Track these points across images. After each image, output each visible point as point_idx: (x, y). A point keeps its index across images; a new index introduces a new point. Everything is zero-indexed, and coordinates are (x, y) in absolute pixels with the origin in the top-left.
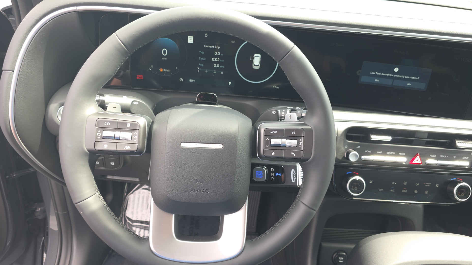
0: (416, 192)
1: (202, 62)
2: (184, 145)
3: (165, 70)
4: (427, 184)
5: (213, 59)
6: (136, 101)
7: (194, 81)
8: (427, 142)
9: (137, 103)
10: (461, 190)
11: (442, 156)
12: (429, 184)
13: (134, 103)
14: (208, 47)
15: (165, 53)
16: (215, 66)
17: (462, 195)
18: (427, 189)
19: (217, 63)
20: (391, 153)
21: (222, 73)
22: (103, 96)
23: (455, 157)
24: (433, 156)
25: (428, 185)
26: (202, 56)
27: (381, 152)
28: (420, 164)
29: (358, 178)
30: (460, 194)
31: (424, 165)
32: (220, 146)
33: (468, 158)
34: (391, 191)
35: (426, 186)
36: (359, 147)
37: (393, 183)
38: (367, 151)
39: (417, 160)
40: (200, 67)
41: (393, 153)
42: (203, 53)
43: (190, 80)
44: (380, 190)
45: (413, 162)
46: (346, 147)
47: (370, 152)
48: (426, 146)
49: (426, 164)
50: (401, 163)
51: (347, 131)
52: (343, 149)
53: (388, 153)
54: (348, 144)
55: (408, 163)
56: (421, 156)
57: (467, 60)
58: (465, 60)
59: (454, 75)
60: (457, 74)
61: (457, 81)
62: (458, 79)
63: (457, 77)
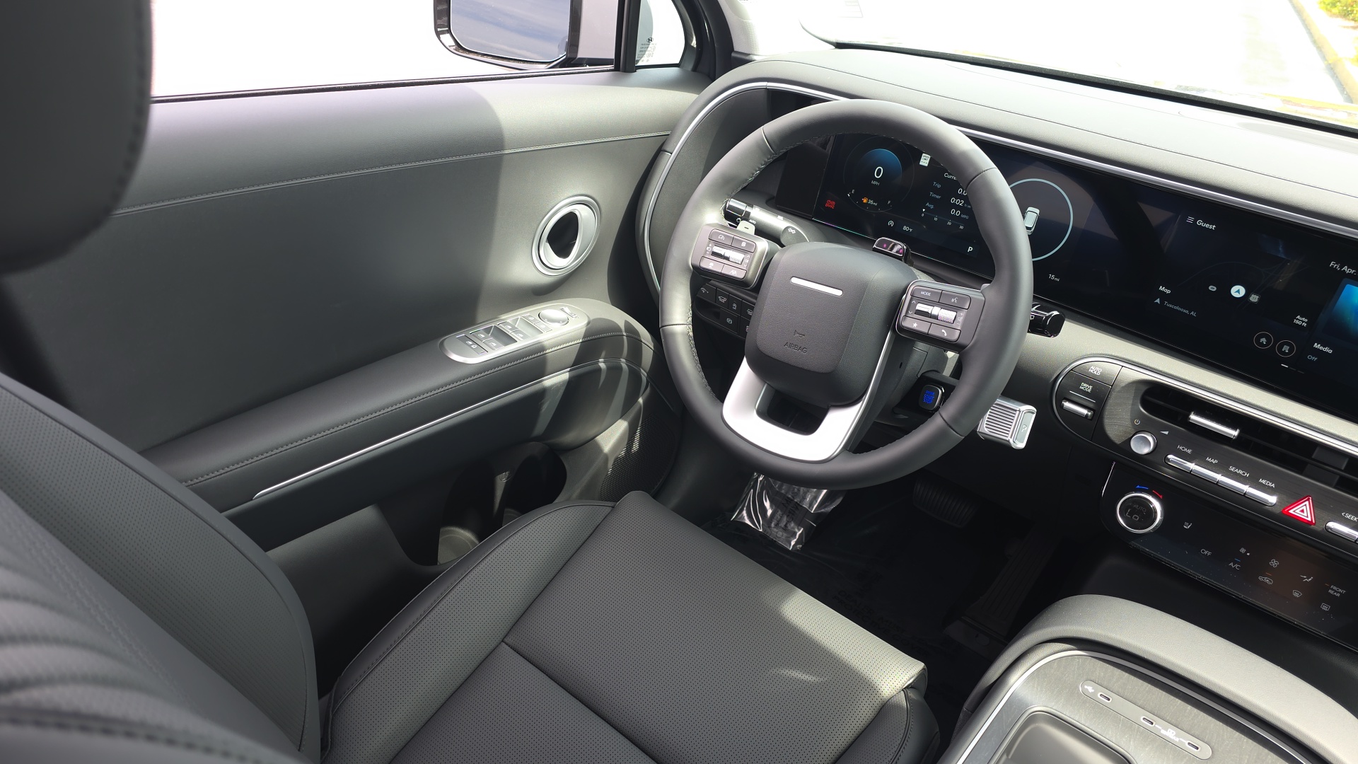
0: (1296, 594)
1: (933, 201)
2: (794, 280)
3: (871, 202)
4: (1335, 588)
5: (953, 200)
6: (793, 229)
7: (911, 230)
8: (1342, 477)
9: (793, 232)
12: (1340, 590)
13: (790, 230)
14: (950, 177)
15: (878, 175)
16: (953, 212)
18: (1331, 600)
19: (957, 207)
20: (1240, 472)
21: (961, 227)
22: (752, 207)
24: (1348, 516)
25: (1335, 591)
26: (936, 191)
27: (1215, 462)
28: (1310, 523)
29: (1156, 505)
31: (1320, 529)
32: (838, 293)
34: (1231, 564)
35: (1330, 591)
36: (1166, 433)
37: (1243, 550)
38: (1183, 449)
39: (1302, 511)
40: (928, 209)
41: (1244, 474)
42: (939, 186)
43: (905, 228)
44: (1203, 551)
45: (1291, 511)
46: (1137, 422)
47: (1189, 451)
48: (1335, 488)
49: (1327, 529)
50: (1260, 504)
51: (1144, 388)
52: (1128, 423)
53: (1232, 469)
54: (1142, 416)
55: (1278, 510)
56: (1316, 506)
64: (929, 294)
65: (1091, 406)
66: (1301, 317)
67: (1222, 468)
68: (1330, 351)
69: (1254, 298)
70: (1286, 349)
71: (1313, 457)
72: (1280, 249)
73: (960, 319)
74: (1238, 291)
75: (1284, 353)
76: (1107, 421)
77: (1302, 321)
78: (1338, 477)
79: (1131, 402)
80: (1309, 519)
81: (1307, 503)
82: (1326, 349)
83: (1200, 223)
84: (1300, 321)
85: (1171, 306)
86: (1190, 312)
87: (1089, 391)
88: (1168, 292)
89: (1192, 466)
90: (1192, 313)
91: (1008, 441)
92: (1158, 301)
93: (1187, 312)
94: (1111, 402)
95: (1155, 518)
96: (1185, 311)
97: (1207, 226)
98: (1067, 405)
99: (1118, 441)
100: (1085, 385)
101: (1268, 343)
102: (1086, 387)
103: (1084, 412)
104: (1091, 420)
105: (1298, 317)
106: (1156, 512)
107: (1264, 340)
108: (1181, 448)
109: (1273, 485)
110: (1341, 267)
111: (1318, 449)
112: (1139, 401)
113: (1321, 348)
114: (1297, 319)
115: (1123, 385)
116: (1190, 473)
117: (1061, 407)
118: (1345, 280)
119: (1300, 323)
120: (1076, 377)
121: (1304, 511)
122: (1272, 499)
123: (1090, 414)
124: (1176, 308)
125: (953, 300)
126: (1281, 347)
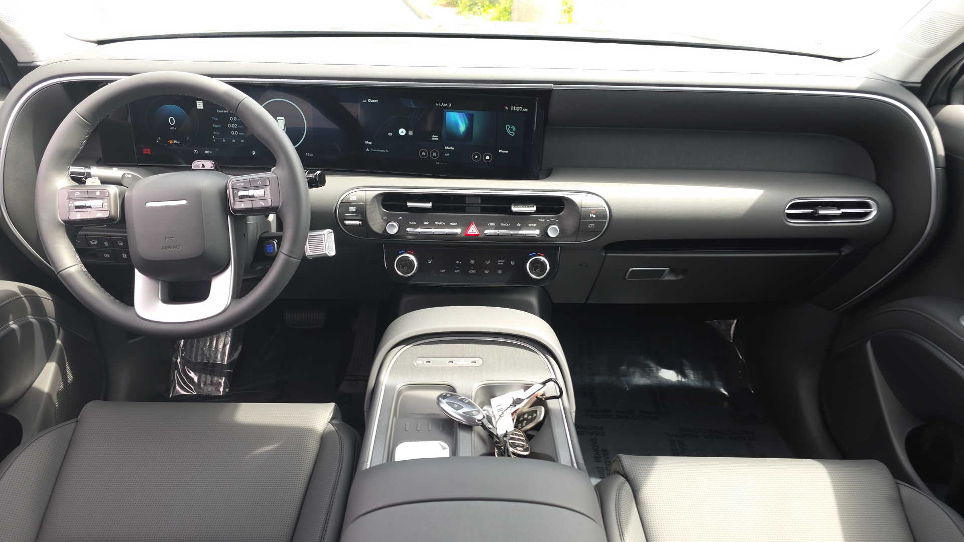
0: (487, 272)
1: (217, 130)
2: (149, 205)
3: (175, 142)
4: (500, 261)
5: (230, 126)
6: (129, 174)
7: (211, 152)
8: (482, 208)
9: (130, 176)
10: (536, 265)
11: (502, 224)
12: (502, 261)
13: (126, 175)
14: (221, 111)
15: (172, 122)
16: (233, 133)
17: (538, 271)
18: (500, 267)
19: (234, 129)
20: (440, 223)
21: (242, 141)
22: (90, 168)
23: (519, 225)
24: (491, 224)
26: (216, 123)
27: (427, 223)
28: (478, 235)
29: (412, 257)
30: (535, 270)
31: (482, 236)
32: (184, 202)
33: (535, 225)
34: (456, 271)
35: (499, 264)
36: (401, 218)
37: (457, 262)
39: (473, 231)
40: (214, 135)
41: (442, 223)
42: (216, 119)
43: (206, 152)
44: (442, 271)
45: (468, 233)
46: (385, 218)
47: (415, 223)
48: (481, 213)
49: (485, 234)
50: (455, 235)
51: (381, 198)
52: (381, 220)
53: (436, 223)
54: (386, 214)
55: (463, 235)
56: (477, 226)
57: (519, 109)
58: (516, 109)
59: (508, 127)
60: (510, 127)
61: (512, 134)
62: (514, 132)
63: (511, 130)
64: (243, 184)
65: (359, 218)
66: (435, 135)
67: (432, 225)
68: (453, 149)
69: (411, 133)
70: (435, 154)
71: (466, 202)
72: (411, 103)
73: (268, 192)
74: (402, 132)
75: (434, 157)
76: (370, 223)
78: (480, 208)
79: (377, 208)
80: (477, 233)
81: (473, 226)
82: (451, 148)
83: (370, 101)
84: (435, 138)
85: (375, 150)
87: (355, 210)
88: (370, 143)
89: (419, 230)
90: (386, 151)
91: (325, 254)
92: (368, 150)
93: (384, 151)
94: (368, 212)
95: (414, 266)
96: (382, 151)
97: (374, 101)
98: (347, 222)
99: (380, 232)
100: (351, 208)
101: (426, 154)
102: (353, 209)
103: (357, 223)
104: (363, 226)
105: (433, 136)
106: (413, 261)
107: (423, 153)
108: (411, 223)
109: (456, 224)
110: (441, 104)
111: (467, 198)
112: (381, 206)
113: (449, 148)
115: (370, 200)
116: (420, 234)
117: (344, 225)
118: (445, 110)
119: (435, 139)
120: (345, 205)
121: (473, 230)
122: (459, 231)
123: (360, 223)
124: (378, 150)
125: (258, 183)
126: (432, 154)
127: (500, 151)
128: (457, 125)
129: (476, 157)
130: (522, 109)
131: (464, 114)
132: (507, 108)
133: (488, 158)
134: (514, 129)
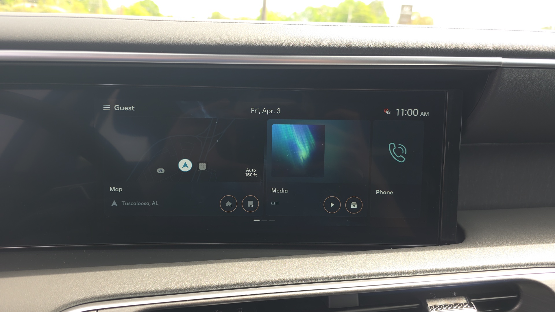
57: (413, 112)
58: (405, 112)
59: (392, 147)
60: (397, 146)
61: (401, 159)
62: (404, 155)
63: (399, 152)
66: (250, 169)
68: (286, 191)
69: (202, 167)
70: (250, 204)
72: (203, 110)
74: (185, 165)
75: (251, 209)
77: (252, 172)
82: (282, 191)
83: (117, 108)
84: (251, 173)
85: (130, 204)
86: (151, 203)
88: (120, 190)
90: (154, 203)
92: (114, 203)
93: (148, 204)
96: (145, 204)
97: (126, 108)
101: (234, 204)
105: (247, 170)
107: (229, 204)
110: (261, 110)
113: (278, 191)
114: (248, 172)
118: (269, 121)
119: (250, 175)
124: (136, 204)
126: (246, 203)
127: (378, 192)
128: (293, 148)
129: (332, 205)
130: (420, 113)
131: (306, 126)
132: (388, 112)
133: (354, 205)
134: (404, 149)
